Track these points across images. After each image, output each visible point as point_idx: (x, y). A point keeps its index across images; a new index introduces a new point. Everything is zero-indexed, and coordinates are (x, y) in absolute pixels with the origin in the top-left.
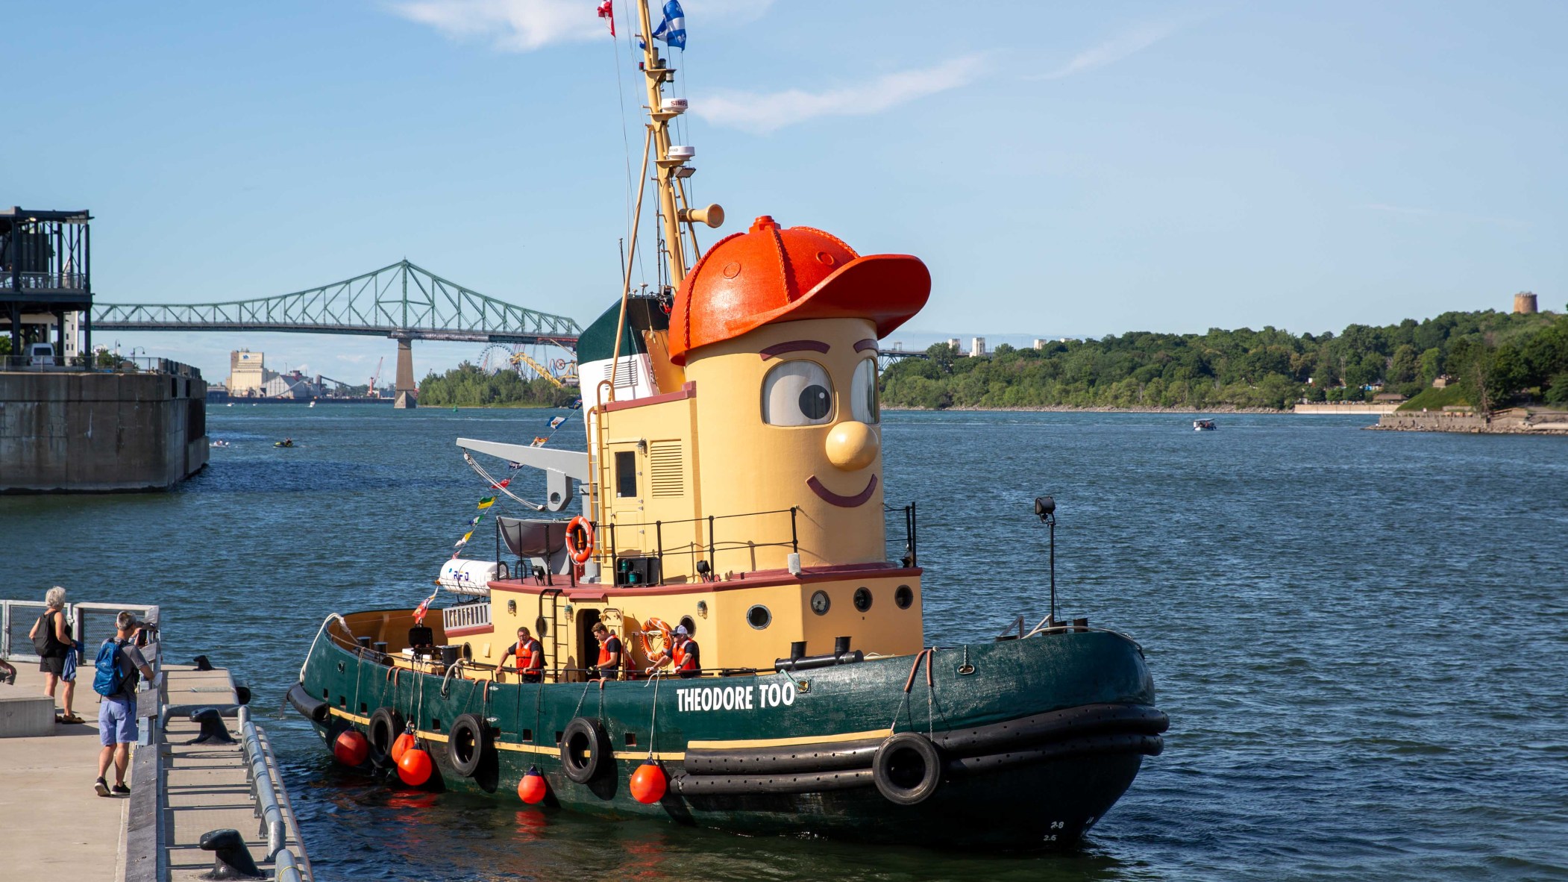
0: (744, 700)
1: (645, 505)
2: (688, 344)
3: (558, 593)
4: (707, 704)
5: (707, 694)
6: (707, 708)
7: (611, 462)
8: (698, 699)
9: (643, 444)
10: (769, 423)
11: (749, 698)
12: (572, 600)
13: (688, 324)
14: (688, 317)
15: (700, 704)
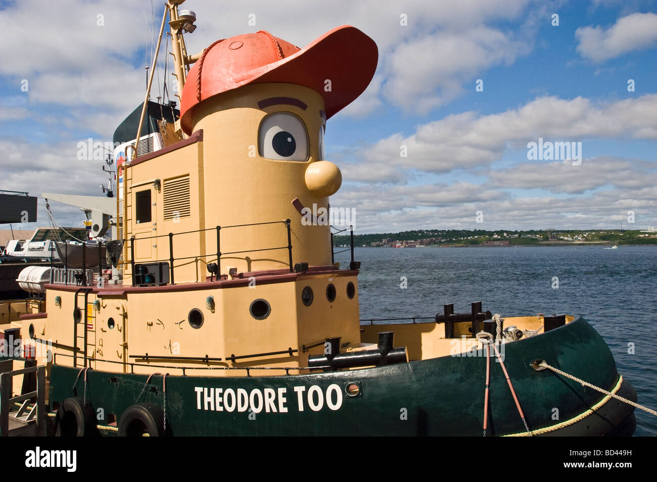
0: (276, 402)
1: (158, 227)
2: (199, 98)
3: (91, 291)
4: (230, 405)
5: (229, 395)
6: (230, 410)
7: (132, 201)
8: (219, 400)
9: (158, 183)
10: (264, 157)
11: (282, 400)
12: (99, 296)
13: (200, 84)
14: (200, 78)
15: (222, 404)
